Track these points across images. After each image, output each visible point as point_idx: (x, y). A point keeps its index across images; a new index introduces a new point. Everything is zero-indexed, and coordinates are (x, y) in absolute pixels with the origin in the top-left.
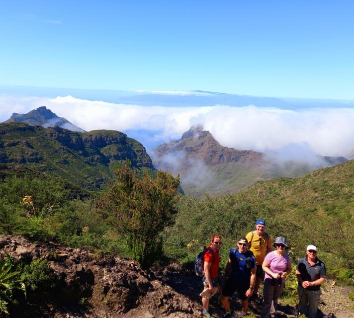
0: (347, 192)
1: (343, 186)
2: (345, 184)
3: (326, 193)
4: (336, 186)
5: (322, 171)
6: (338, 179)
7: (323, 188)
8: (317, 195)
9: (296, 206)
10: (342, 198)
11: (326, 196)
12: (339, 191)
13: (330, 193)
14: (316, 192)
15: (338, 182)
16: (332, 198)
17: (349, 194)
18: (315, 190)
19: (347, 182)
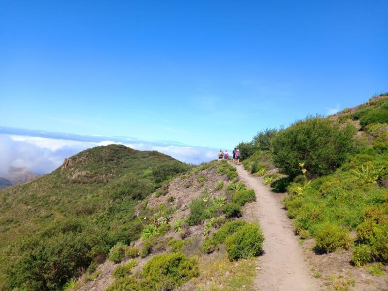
0: (54, 200)
1: (50, 196)
2: (51, 194)
3: (37, 204)
4: (44, 197)
5: (21, 188)
6: (44, 191)
7: (33, 201)
8: (29, 207)
9: (12, 221)
10: (52, 205)
11: (38, 206)
12: (47, 201)
13: (41, 203)
14: (28, 205)
15: (45, 194)
16: (43, 207)
17: (57, 201)
18: (26, 204)
19: (52, 192)
